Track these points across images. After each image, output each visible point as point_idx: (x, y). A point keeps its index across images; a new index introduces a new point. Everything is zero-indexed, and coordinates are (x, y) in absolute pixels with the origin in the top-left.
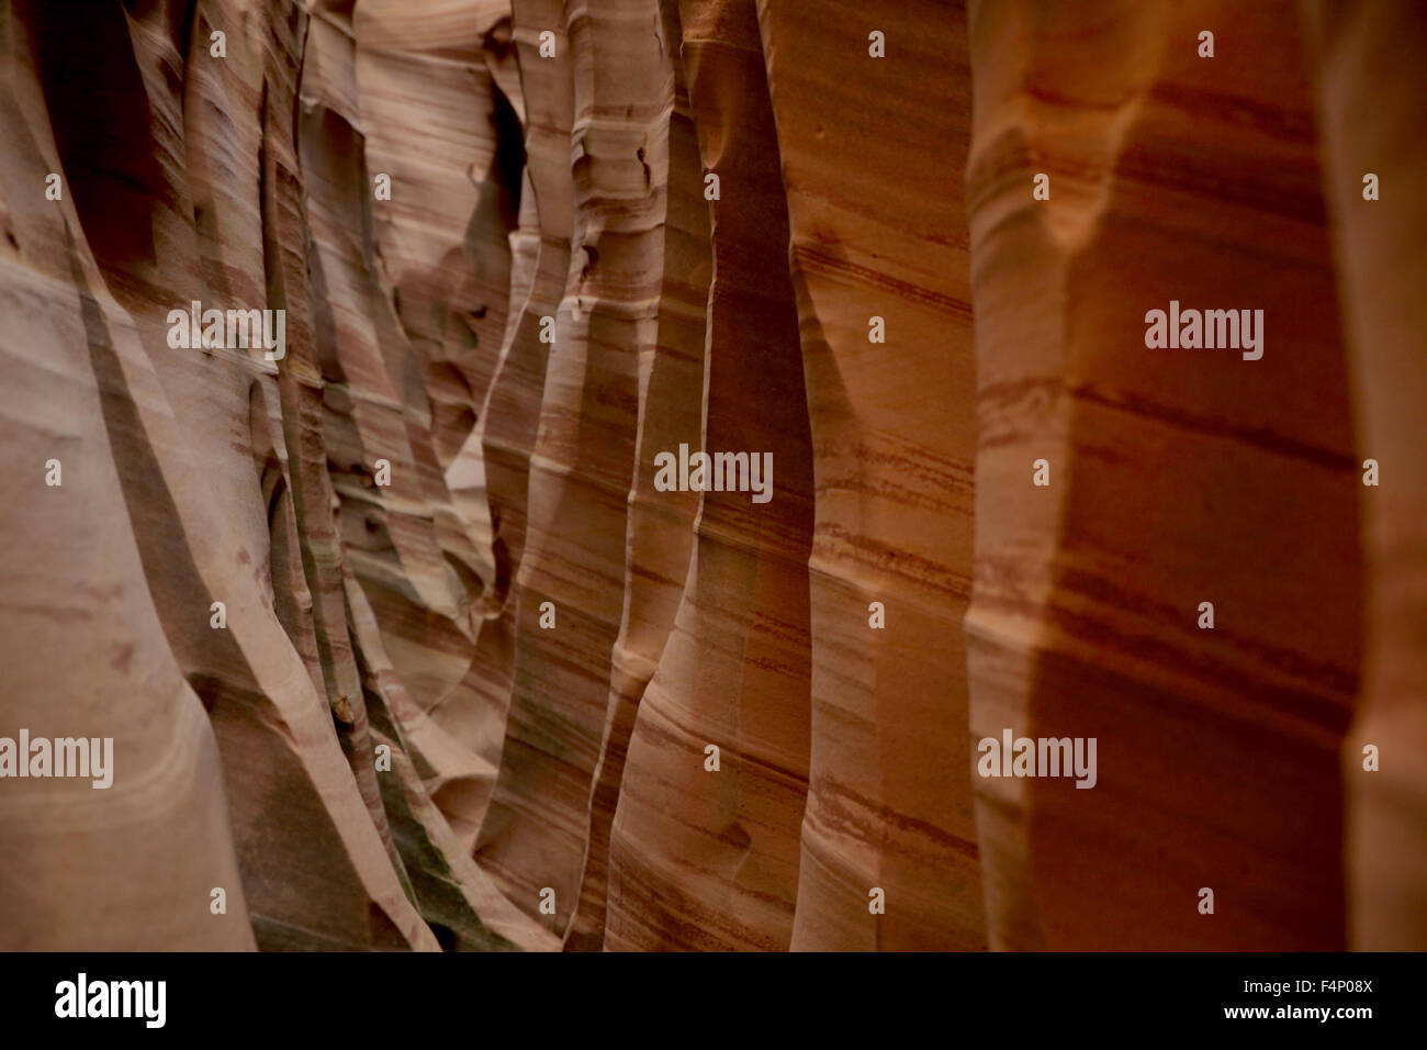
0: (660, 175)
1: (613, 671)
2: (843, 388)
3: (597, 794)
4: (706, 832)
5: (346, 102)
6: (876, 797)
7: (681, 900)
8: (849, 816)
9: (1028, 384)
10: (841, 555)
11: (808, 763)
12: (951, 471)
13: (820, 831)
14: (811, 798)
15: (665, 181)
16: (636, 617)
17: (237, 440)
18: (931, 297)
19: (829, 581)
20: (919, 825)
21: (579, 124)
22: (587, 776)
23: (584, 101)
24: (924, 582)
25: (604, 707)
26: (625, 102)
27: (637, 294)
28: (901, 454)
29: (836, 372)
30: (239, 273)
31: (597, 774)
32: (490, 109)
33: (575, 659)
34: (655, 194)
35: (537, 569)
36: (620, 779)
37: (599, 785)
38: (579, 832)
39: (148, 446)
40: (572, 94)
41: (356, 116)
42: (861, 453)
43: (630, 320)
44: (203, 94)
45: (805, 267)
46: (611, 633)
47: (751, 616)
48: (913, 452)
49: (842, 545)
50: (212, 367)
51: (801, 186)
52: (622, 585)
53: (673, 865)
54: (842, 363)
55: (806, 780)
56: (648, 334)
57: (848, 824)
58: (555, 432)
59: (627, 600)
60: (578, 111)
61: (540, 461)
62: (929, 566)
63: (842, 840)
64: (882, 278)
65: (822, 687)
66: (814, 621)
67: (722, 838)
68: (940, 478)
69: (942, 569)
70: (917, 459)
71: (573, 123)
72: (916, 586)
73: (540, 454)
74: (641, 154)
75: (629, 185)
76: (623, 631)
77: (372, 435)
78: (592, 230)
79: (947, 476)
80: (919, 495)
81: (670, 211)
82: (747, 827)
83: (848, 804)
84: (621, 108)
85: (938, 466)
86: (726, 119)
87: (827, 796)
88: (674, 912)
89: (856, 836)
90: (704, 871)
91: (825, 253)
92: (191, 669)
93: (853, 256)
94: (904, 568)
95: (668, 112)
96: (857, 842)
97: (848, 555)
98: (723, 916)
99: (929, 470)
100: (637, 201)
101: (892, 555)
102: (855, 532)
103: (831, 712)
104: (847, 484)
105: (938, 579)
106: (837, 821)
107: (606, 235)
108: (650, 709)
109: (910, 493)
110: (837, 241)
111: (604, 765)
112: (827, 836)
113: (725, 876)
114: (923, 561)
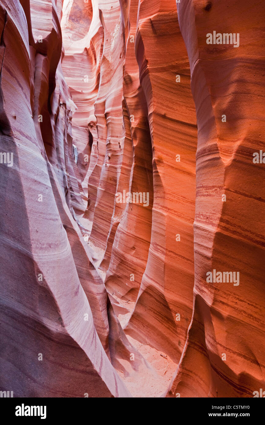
0: (122, 147)
1: (112, 221)
2: (162, 182)
3: (108, 240)
4: (129, 248)
5: (70, 133)
6: (165, 247)
7: (125, 258)
8: (159, 249)
9: (214, 187)
10: (160, 209)
11: (150, 240)
12: (179, 196)
13: (154, 251)
14: (151, 245)
15: (123, 148)
16: (116, 213)
17: (62, 185)
18: (176, 169)
19: (157, 212)
20: (171, 252)
21: (108, 138)
22: (107, 237)
23: (109, 134)
24: (174, 214)
25: (109, 226)
26: (117, 135)
27: (117, 164)
28: (171, 193)
29: (161, 180)
30: (62, 159)
31: (108, 236)
32: (88, 135)
33: (104, 218)
34: (121, 150)
35: (98, 204)
36: (114, 238)
37: (109, 238)
38: (105, 245)
39: (56, 187)
40: (107, 134)
41: (72, 135)
42: (164, 193)
43: (116, 168)
44: (58, 131)
45: (156, 163)
46: (111, 215)
47: (137, 215)
48: (173, 193)
49: (160, 207)
50: (59, 173)
51: (156, 150)
52: (113, 208)
53: (123, 252)
54: (162, 179)
55: (150, 243)
56: (119, 171)
57: (159, 251)
58: (102, 184)
59: (114, 210)
60: (108, 136)
61: (99, 188)
62: (175, 211)
63: (158, 253)
64: (169, 165)
65: (153, 228)
66: (153, 218)
67: (131, 249)
68: (177, 197)
69: (177, 212)
70: (173, 194)
71: (107, 138)
72: (173, 214)
73: (99, 187)
74: (119, 143)
75: (117, 148)
76: (113, 215)
77: (72, 183)
78: (110, 155)
79: (178, 197)
80: (173, 200)
81: (124, 152)
82: (135, 247)
83: (159, 247)
84: (116, 136)
85: (177, 195)
86: (138, 139)
87: (155, 246)
88: (123, 259)
89: (161, 253)
90: (128, 253)
91: (160, 161)
92: (63, 224)
93: (164, 162)
94: (171, 211)
95: (124, 137)
96: (161, 254)
97: (161, 209)
98: (131, 260)
99: (175, 196)
100: (118, 151)
101: (169, 209)
102: (162, 205)
103: (155, 232)
104: (161, 197)
105: (176, 213)
106: (157, 250)
107: (112, 155)
108: (119, 228)
109: (172, 200)
110: (162, 159)
111: (110, 235)
112: (155, 252)
113: (132, 254)
114: (174, 210)
